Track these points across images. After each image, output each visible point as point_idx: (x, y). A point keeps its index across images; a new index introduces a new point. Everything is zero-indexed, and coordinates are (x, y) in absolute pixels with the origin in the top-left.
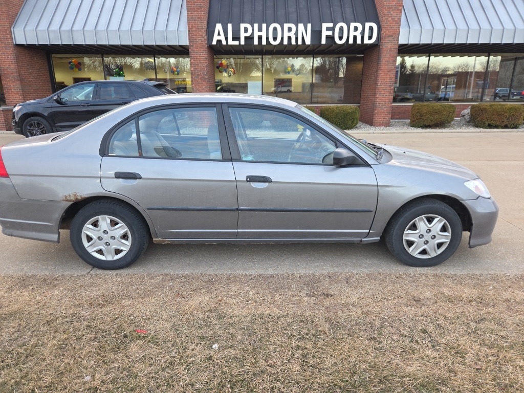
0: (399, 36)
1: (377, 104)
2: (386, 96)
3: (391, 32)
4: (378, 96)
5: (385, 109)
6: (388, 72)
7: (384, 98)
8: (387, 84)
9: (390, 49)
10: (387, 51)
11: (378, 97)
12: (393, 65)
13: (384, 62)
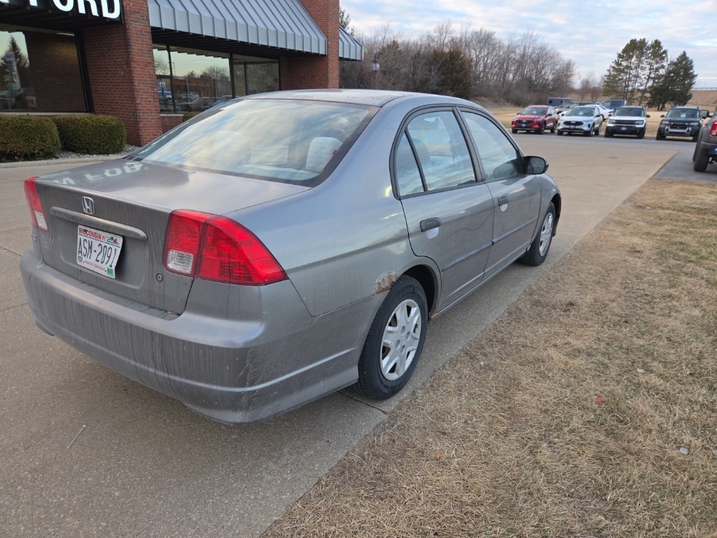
0: (148, 14)
1: (141, 114)
2: (150, 101)
3: (136, 6)
4: (139, 101)
5: (153, 121)
6: (146, 66)
7: (148, 104)
8: (147, 84)
9: (140, 31)
10: (137, 34)
11: (140, 104)
12: (150, 57)
13: (136, 50)
